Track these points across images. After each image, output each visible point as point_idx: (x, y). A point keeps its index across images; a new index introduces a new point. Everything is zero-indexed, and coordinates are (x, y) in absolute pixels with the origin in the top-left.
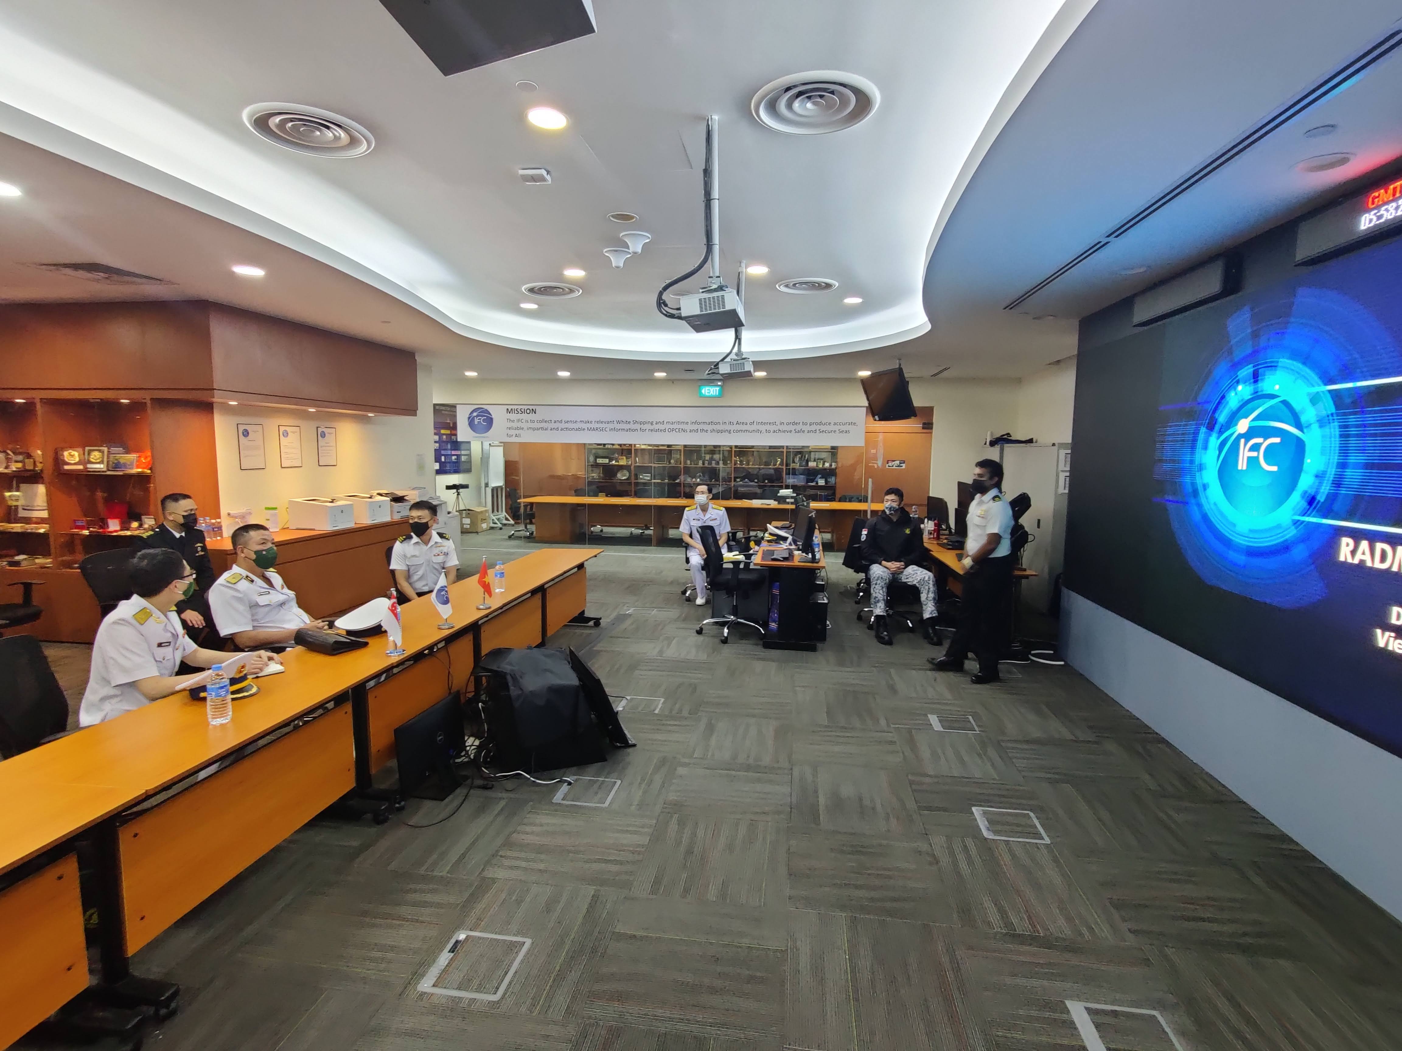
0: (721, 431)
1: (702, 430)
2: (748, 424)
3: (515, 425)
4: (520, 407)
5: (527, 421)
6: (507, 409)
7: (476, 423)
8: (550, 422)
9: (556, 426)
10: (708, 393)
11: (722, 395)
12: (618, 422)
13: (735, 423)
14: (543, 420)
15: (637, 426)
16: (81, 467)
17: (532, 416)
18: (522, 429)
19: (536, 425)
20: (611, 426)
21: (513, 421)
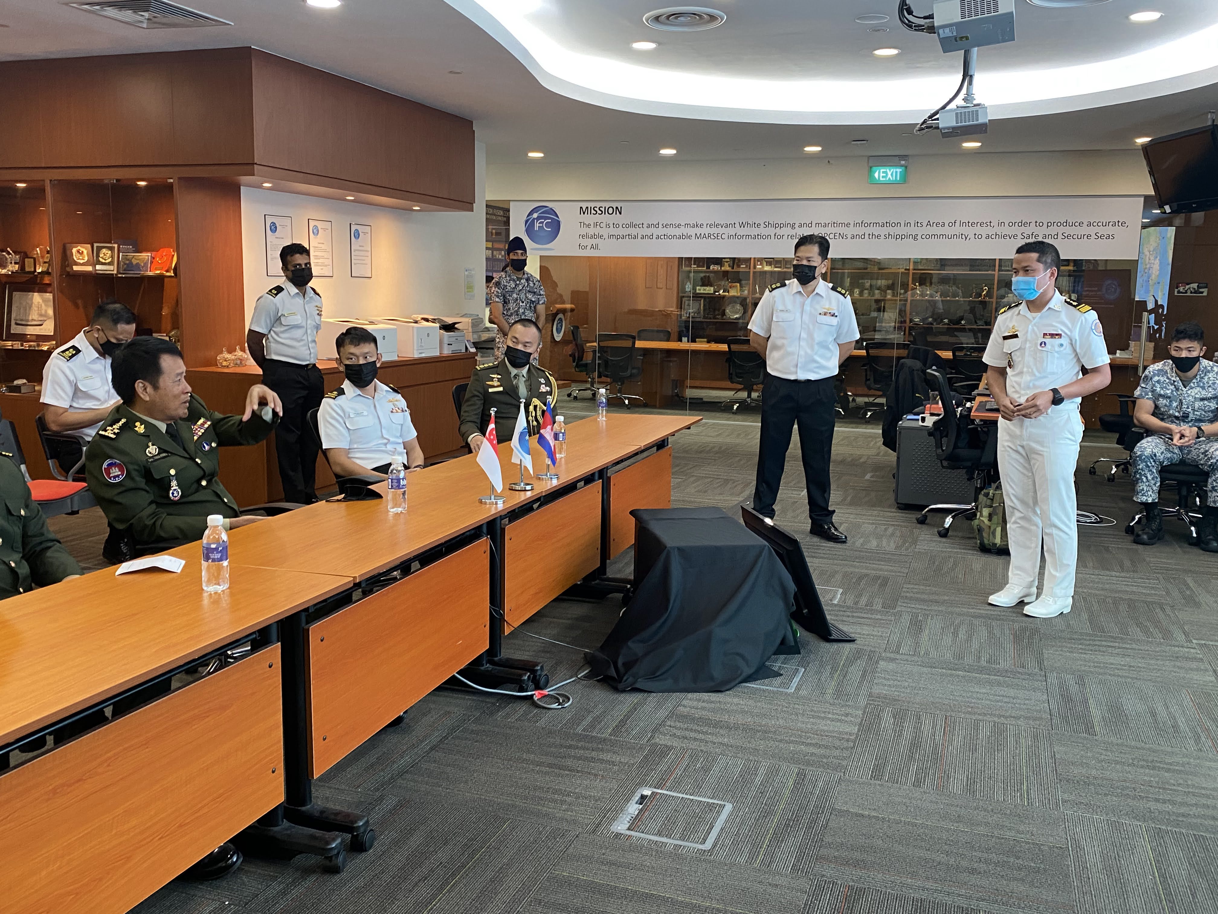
0: (902, 237)
1: (872, 236)
2: (946, 225)
3: (591, 231)
4: (598, 205)
5: (608, 226)
6: (581, 208)
7: (536, 228)
8: (640, 226)
9: (649, 232)
10: (883, 177)
11: (905, 179)
12: (742, 225)
13: (925, 224)
14: (632, 223)
15: (771, 231)
16: (90, 268)
17: (616, 218)
18: (602, 236)
19: (621, 231)
20: (731, 231)
21: (588, 226)
